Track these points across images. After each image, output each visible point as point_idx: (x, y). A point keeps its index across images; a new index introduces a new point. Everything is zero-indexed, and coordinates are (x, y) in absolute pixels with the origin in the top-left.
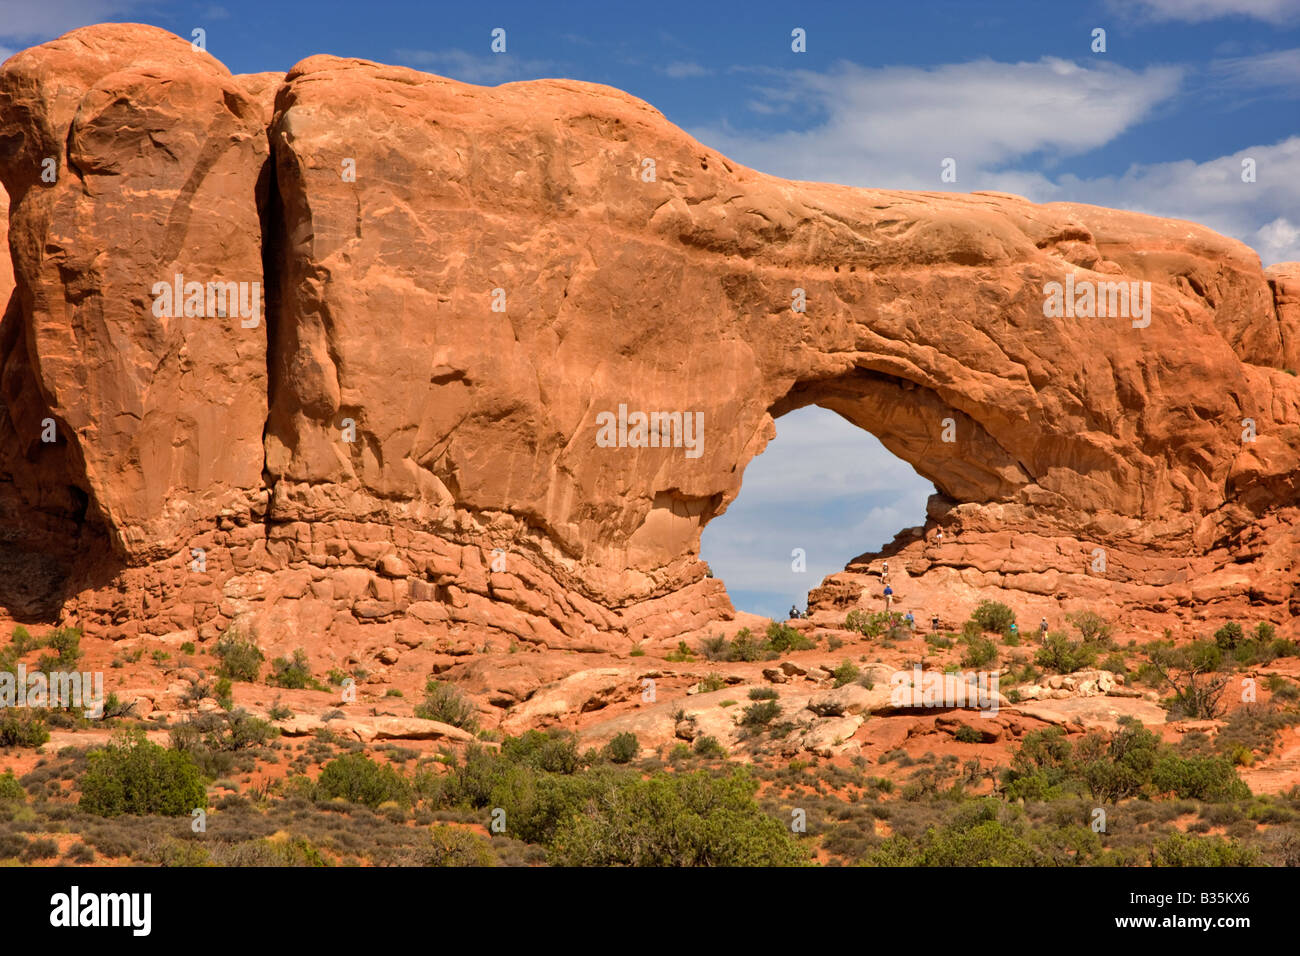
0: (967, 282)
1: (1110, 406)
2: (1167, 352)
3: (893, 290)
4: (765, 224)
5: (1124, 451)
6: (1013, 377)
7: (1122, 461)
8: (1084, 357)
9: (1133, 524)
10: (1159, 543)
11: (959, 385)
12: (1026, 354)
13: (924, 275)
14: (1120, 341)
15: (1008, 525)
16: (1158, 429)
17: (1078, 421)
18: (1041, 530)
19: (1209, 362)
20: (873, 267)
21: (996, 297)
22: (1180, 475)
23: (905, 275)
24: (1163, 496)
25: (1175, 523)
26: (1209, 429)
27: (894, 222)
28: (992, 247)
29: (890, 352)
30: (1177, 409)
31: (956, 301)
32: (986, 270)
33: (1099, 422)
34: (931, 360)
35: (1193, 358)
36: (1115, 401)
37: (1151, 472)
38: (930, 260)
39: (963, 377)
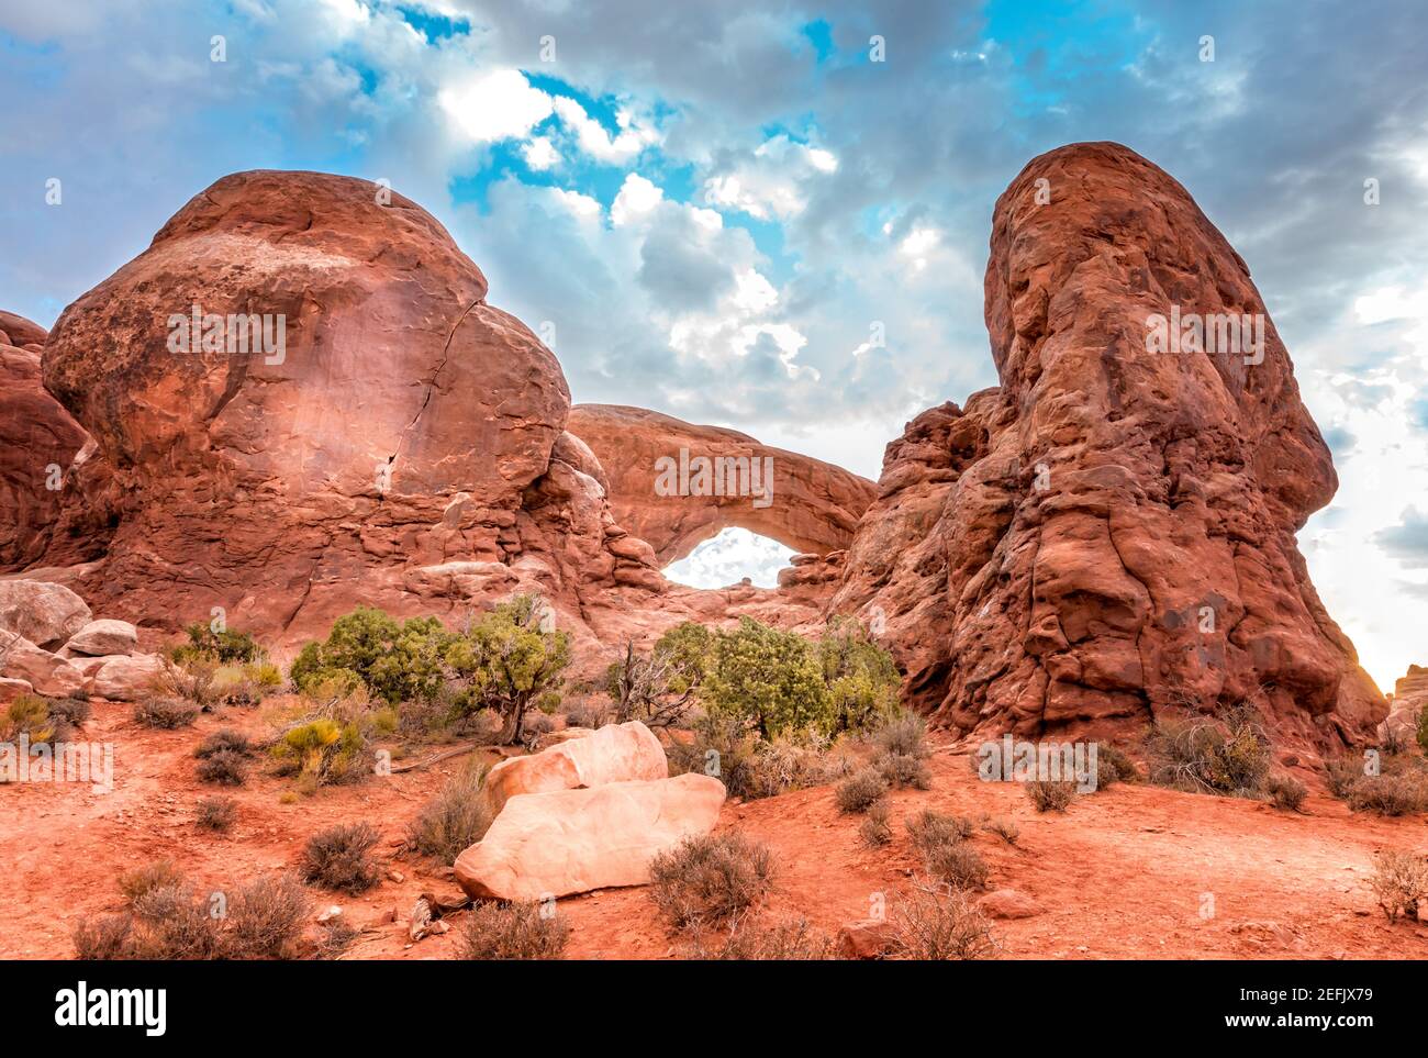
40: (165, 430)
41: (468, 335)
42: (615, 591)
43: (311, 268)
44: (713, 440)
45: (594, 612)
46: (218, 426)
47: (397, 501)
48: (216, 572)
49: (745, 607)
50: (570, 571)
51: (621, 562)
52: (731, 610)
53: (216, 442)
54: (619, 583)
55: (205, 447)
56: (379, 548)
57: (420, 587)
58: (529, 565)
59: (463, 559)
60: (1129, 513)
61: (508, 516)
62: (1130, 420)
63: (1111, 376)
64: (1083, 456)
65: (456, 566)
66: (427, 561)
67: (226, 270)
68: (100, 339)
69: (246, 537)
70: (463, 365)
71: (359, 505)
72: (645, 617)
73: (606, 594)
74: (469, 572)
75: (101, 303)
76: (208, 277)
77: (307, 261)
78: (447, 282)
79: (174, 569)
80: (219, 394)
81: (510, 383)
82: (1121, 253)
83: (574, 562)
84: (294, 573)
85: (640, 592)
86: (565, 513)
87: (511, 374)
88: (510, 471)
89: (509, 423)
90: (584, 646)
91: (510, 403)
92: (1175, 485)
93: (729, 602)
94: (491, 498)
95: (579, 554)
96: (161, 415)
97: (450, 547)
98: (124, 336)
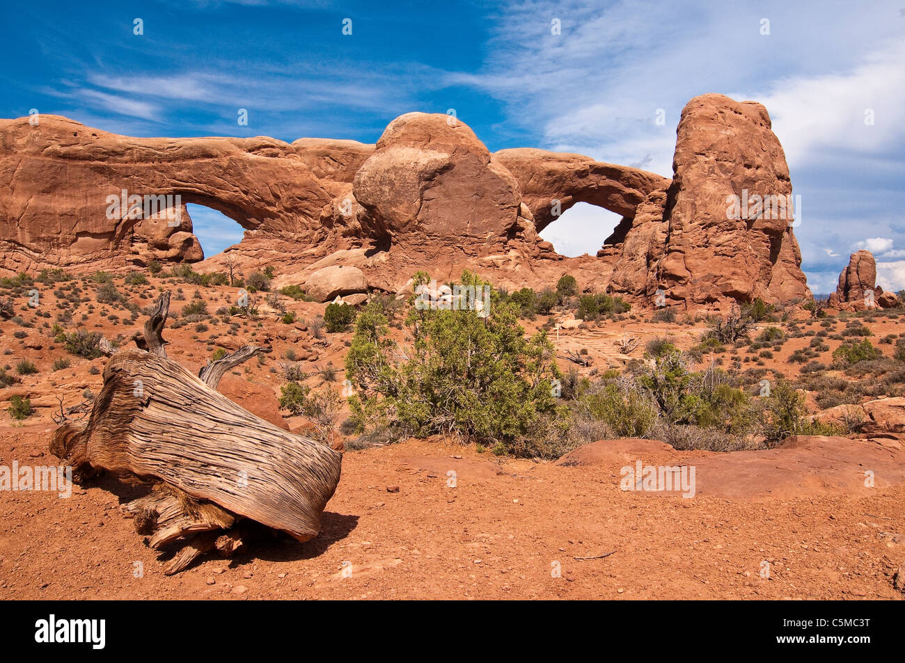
0: (209, 163)
1: (271, 198)
2: (284, 180)
3: (180, 168)
4: (105, 150)
5: (280, 212)
6: (235, 191)
7: (282, 215)
8: (256, 183)
9: (292, 234)
10: (300, 240)
11: (217, 195)
12: (237, 184)
13: (192, 162)
14: (269, 178)
15: (257, 236)
16: (288, 205)
17: (262, 204)
18: (268, 237)
19: (298, 182)
20: (170, 161)
21: (221, 167)
22: (302, 219)
23: (184, 163)
24: (298, 225)
25: (305, 233)
26: (306, 203)
27: (174, 147)
28: (215, 152)
29: (187, 186)
30: (290, 198)
31: (207, 169)
32: (216, 159)
33: (270, 204)
34: (205, 188)
35: (292, 181)
36: (271, 196)
37: (292, 218)
38: (192, 157)
39: (218, 192)
40: (406, 220)
41: (487, 177)
42: (541, 260)
43: (438, 159)
44: (568, 162)
45: (535, 268)
46: (419, 217)
47: (472, 237)
48: (425, 261)
49: (586, 264)
50: (526, 255)
51: (542, 251)
52: (581, 265)
53: (420, 222)
54: (542, 258)
55: (416, 224)
56: (470, 252)
57: (484, 264)
58: (513, 253)
59: (494, 255)
60: (689, 252)
61: (505, 238)
62: (696, 223)
63: (694, 208)
64: (681, 234)
65: (493, 257)
66: (484, 256)
67: (412, 164)
68: (378, 189)
69: (432, 250)
70: (486, 188)
71: (461, 239)
72: (552, 270)
73: (538, 262)
74: (497, 259)
75: (373, 175)
76: (408, 167)
77: (435, 157)
78: (478, 157)
79: (413, 261)
80: (419, 208)
81: (502, 192)
82: (707, 159)
83: (527, 252)
84: (447, 261)
85: (549, 261)
86: (522, 235)
87: (502, 189)
88: (505, 223)
89: (503, 207)
90: (535, 282)
91: (502, 199)
92: (708, 241)
93: (580, 262)
94: (500, 233)
95: (528, 249)
96: (403, 215)
97: (490, 251)
98: (386, 189)
